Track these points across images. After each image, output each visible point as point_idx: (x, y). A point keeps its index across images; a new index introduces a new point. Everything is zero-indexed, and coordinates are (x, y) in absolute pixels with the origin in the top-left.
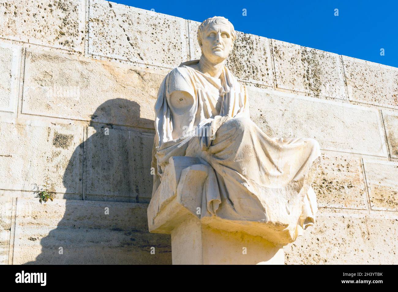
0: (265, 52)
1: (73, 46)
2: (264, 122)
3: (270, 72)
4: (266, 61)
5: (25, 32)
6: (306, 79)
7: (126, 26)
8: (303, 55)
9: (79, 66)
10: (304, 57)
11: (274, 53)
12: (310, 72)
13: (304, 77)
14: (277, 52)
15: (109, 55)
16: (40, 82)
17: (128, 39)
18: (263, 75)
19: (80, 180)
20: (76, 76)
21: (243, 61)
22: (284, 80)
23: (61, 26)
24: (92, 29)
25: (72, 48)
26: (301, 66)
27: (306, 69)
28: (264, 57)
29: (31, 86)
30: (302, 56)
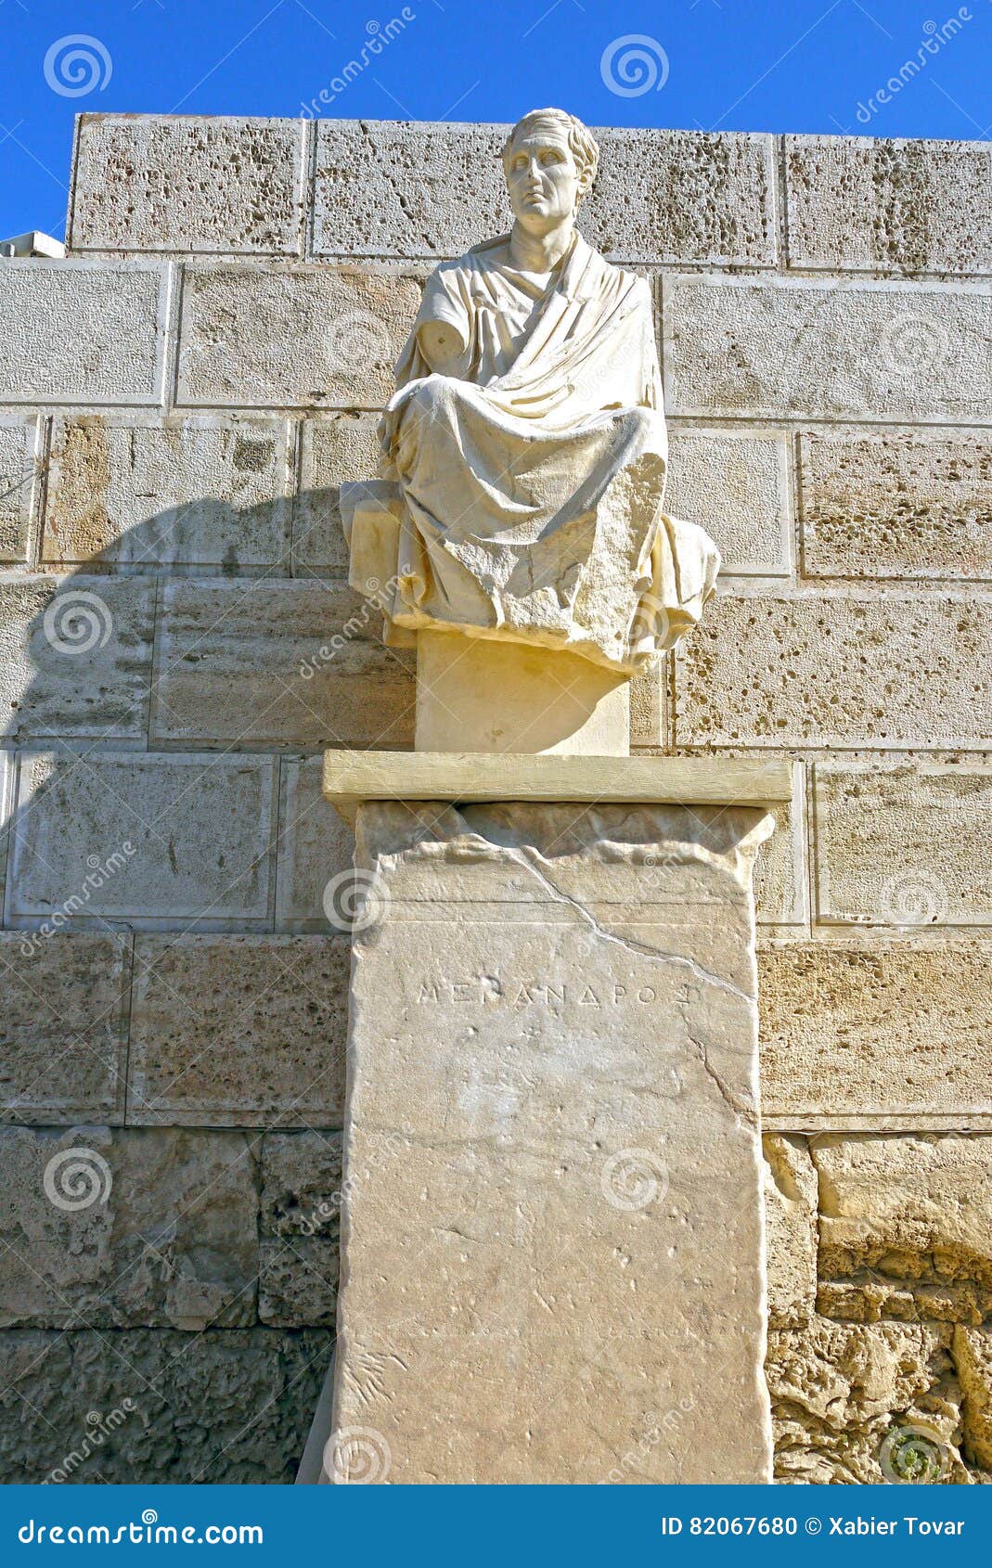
0: (761, 176)
1: (280, 242)
2: (739, 365)
3: (773, 228)
4: (762, 199)
5: (186, 228)
6: (883, 232)
7: (398, 171)
8: (879, 164)
9: (290, 286)
10: (882, 168)
11: (789, 172)
12: (897, 210)
13: (877, 227)
14: (797, 170)
15: (357, 251)
16: (211, 335)
17: (403, 204)
18: (750, 240)
19: (287, 536)
20: (282, 309)
21: (693, 209)
22: (812, 243)
23: (255, 200)
24: (322, 195)
25: (278, 246)
26: (872, 194)
27: (885, 202)
28: (757, 188)
29: (195, 343)
30: (876, 167)
